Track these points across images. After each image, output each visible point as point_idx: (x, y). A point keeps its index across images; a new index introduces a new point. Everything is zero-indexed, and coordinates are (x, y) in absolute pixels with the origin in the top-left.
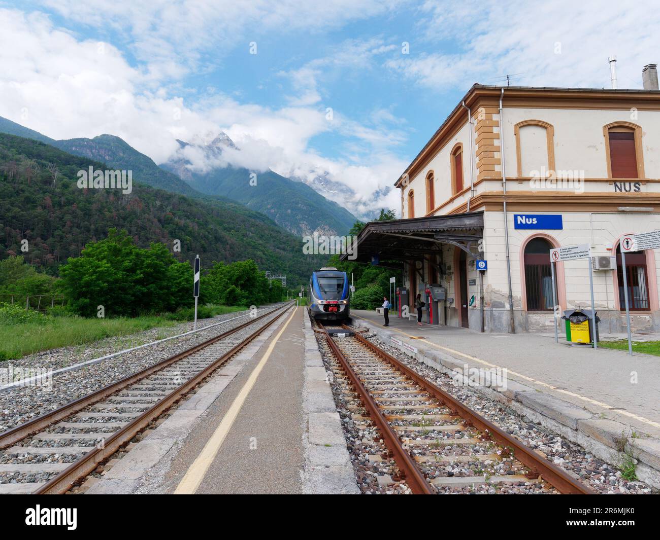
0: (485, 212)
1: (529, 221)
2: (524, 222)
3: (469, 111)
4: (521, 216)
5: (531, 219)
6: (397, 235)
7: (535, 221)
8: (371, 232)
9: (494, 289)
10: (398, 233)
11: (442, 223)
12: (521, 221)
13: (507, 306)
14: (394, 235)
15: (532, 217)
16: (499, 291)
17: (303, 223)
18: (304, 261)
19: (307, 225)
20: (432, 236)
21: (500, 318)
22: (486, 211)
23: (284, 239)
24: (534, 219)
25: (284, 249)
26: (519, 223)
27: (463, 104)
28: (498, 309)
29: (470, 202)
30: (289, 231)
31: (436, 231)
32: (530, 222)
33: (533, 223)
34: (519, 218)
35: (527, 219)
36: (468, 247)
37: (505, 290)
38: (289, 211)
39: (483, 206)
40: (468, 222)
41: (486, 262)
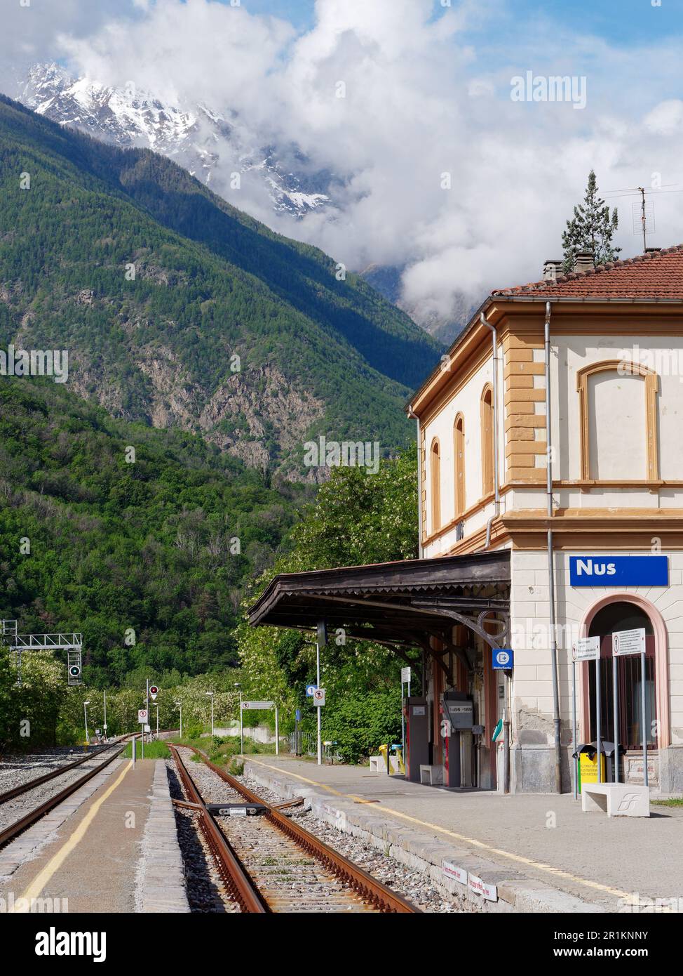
0: (512, 552)
1: (600, 570)
2: (589, 572)
3: (494, 333)
4: (585, 560)
5: (603, 566)
6: (336, 599)
7: (611, 568)
8: (282, 594)
9: (526, 706)
10: (339, 595)
11: (426, 576)
12: (583, 570)
13: (552, 741)
14: (330, 598)
15: (606, 560)
16: (536, 710)
17: (159, 357)
18: (160, 549)
19: (173, 367)
20: (407, 602)
21: (535, 764)
22: (514, 550)
23: (62, 443)
24: (611, 566)
25: (60, 492)
26: (579, 573)
27: (482, 318)
28: (532, 746)
29: (492, 525)
30: (86, 396)
31: (414, 590)
32: (602, 572)
33: (609, 573)
34: (580, 564)
35: (596, 566)
36: (479, 622)
37: (548, 708)
38: (85, 296)
39: (508, 539)
40: (478, 572)
41: (511, 653)
